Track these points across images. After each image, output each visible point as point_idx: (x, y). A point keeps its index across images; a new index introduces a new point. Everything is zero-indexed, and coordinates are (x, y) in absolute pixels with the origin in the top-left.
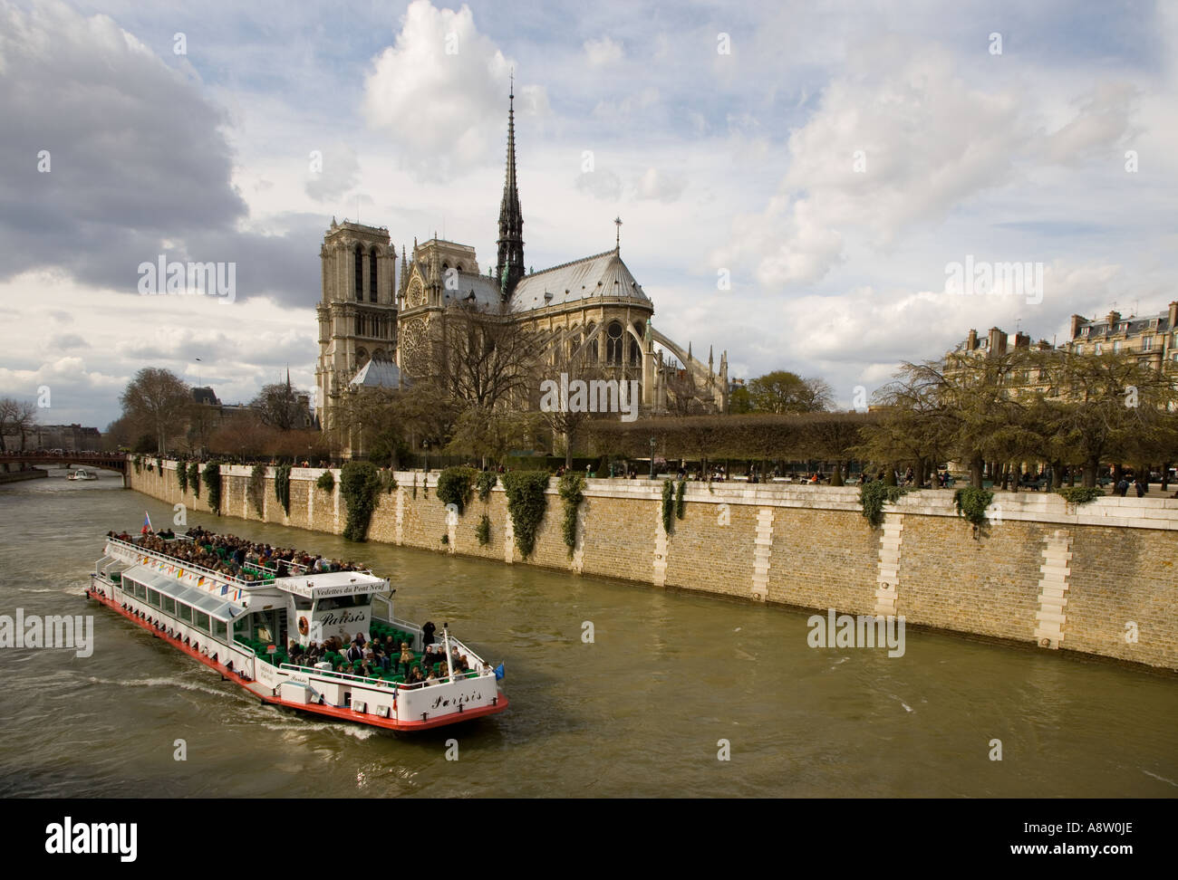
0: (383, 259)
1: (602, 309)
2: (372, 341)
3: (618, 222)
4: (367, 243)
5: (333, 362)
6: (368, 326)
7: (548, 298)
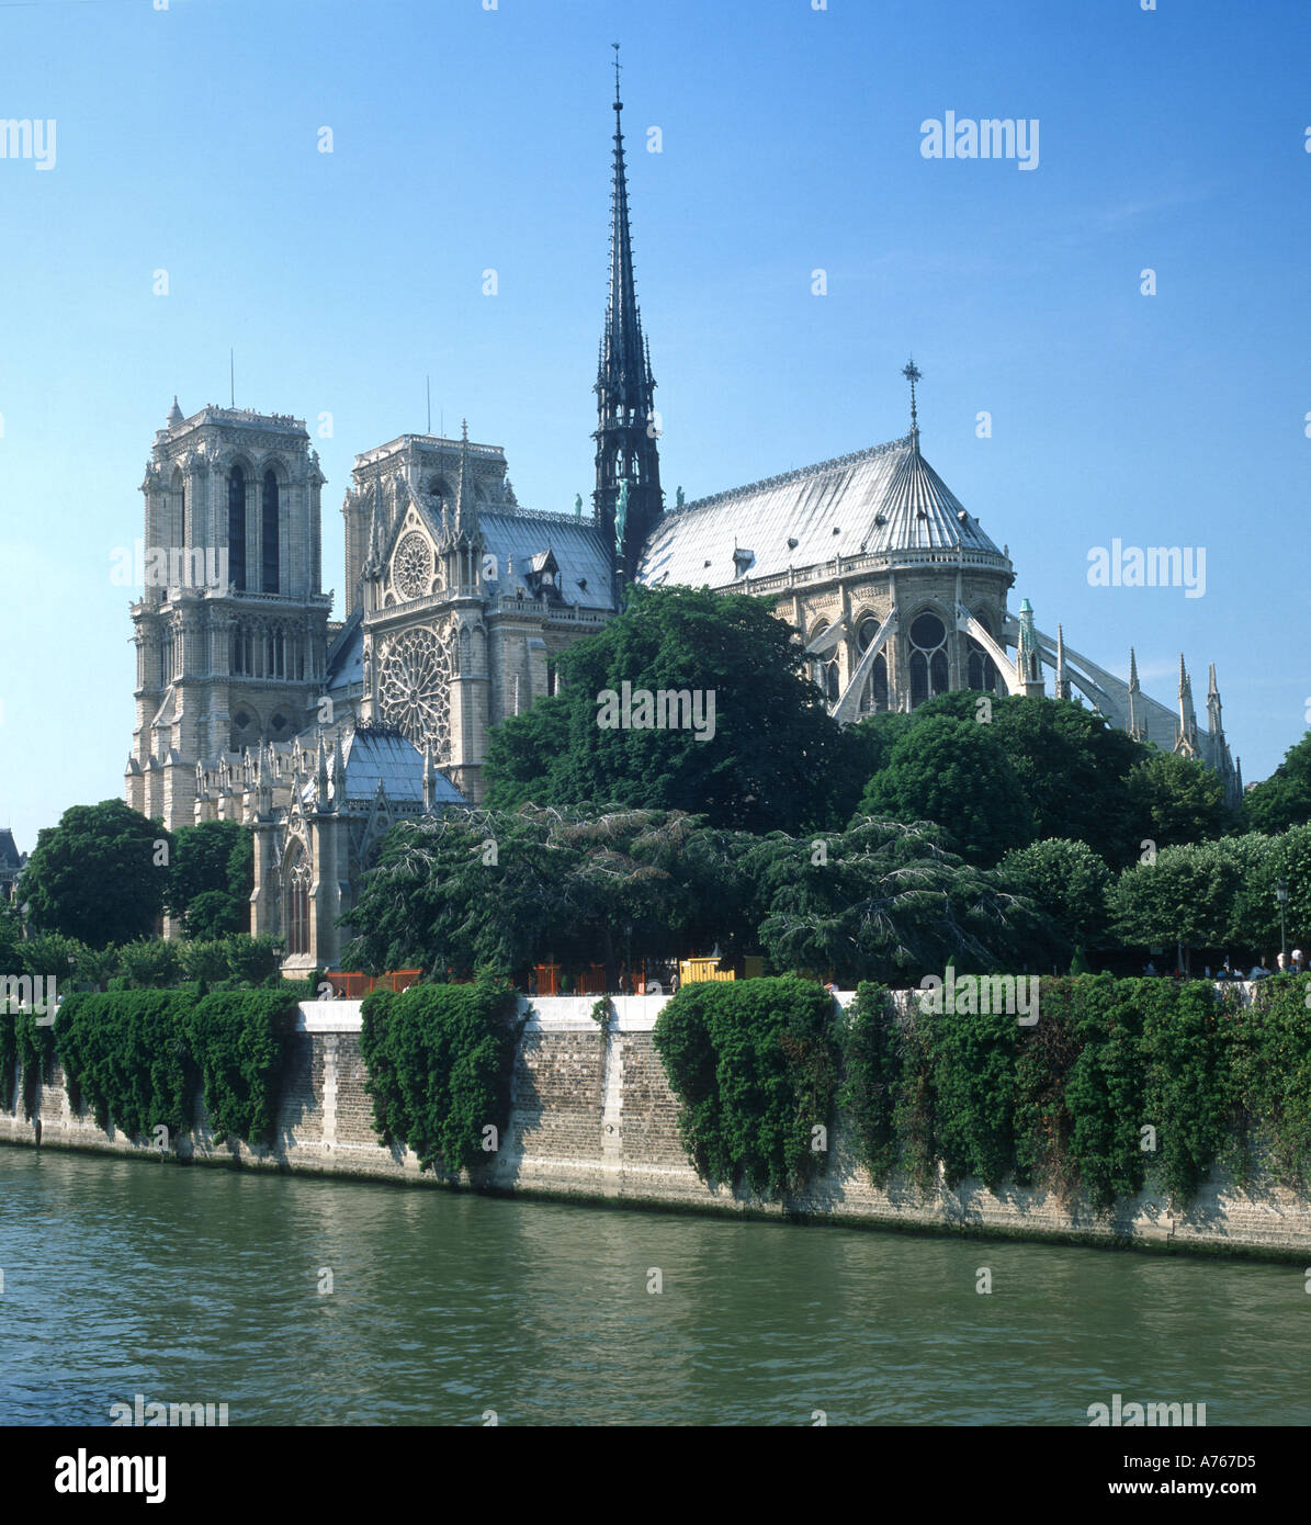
0: (294, 492)
1: (892, 579)
2: (269, 688)
3: (912, 373)
4: (258, 455)
5: (176, 746)
6: (259, 651)
7: (743, 561)
